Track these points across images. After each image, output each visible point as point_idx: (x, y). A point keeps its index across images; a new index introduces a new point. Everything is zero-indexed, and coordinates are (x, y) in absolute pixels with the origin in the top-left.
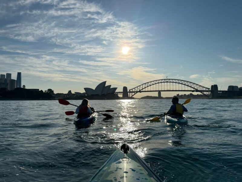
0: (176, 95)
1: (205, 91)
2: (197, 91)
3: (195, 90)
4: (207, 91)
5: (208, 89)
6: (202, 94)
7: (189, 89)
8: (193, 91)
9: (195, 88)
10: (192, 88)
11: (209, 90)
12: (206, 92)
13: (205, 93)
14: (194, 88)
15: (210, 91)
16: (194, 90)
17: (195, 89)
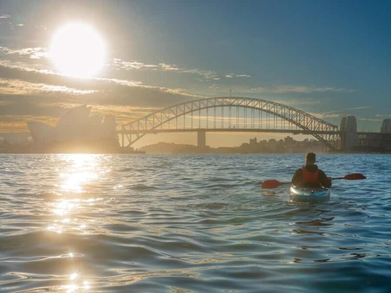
0: (249, 142)
1: (326, 133)
2: (306, 131)
3: (301, 129)
4: (330, 133)
5: (334, 127)
6: (318, 140)
7: (287, 125)
8: (296, 132)
9: (302, 124)
10: (294, 123)
11: (336, 130)
12: (328, 135)
13: (326, 137)
14: (298, 125)
15: (337, 133)
16: (299, 128)
17: (302, 127)
